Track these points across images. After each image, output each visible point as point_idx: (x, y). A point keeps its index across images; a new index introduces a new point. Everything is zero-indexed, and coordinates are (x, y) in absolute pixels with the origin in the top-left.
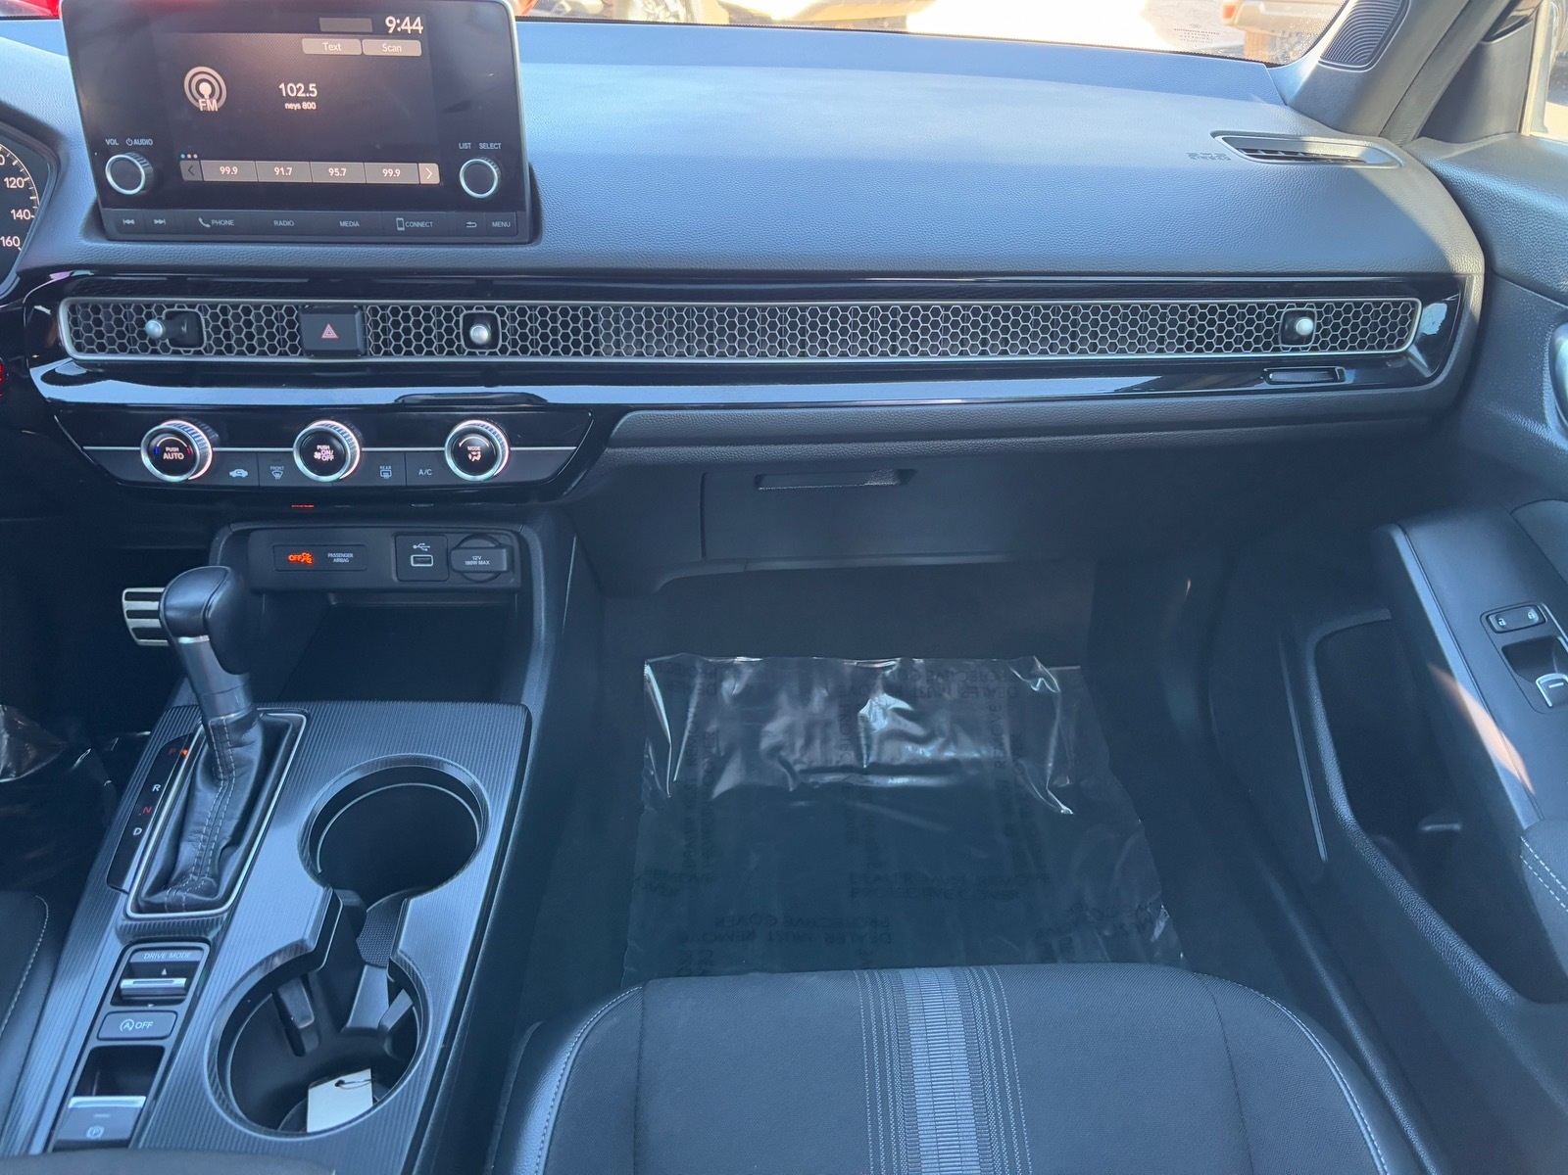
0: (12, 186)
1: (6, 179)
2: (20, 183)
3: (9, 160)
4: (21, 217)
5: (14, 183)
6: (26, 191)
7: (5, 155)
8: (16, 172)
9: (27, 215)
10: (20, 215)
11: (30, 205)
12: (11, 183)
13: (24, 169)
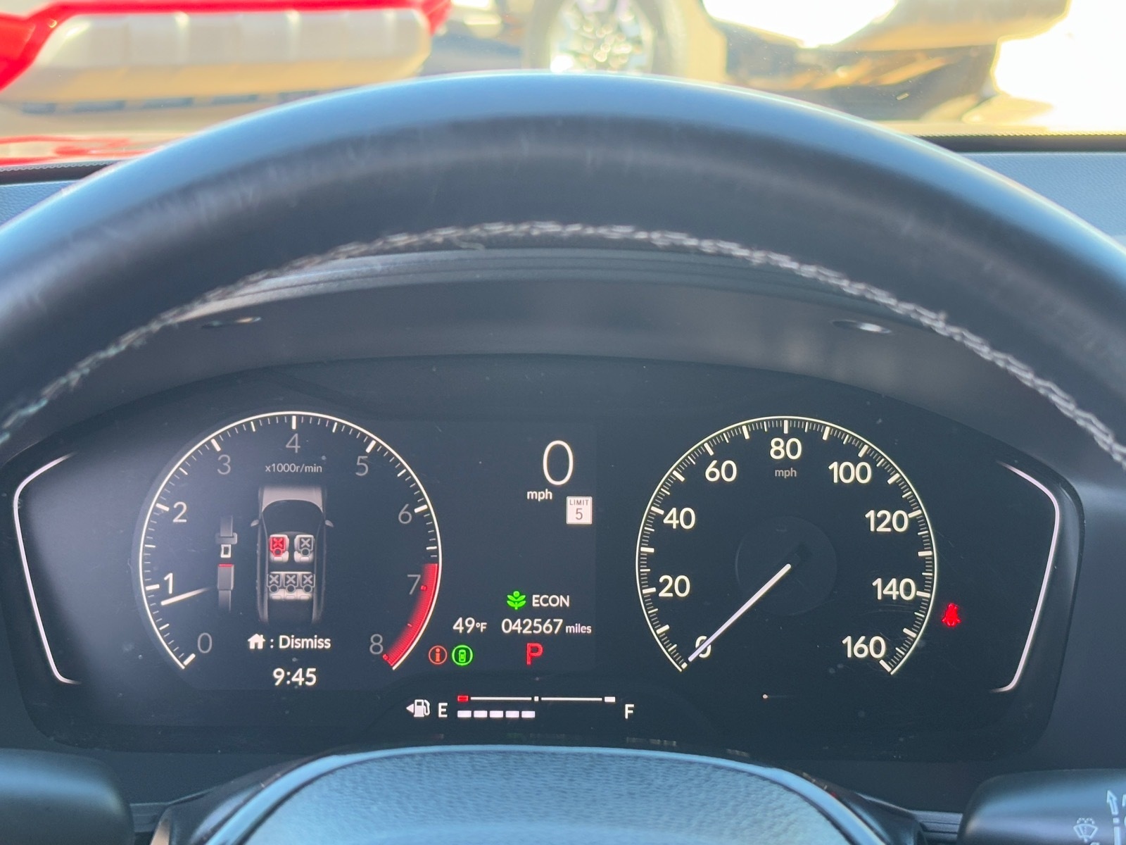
0: (881, 529)
1: (871, 514)
2: (900, 521)
3: (881, 474)
4: (894, 594)
5: (883, 521)
6: (912, 539)
7: (873, 464)
8: (892, 499)
9: (908, 589)
10: (893, 589)
11: (915, 569)
12: (879, 521)
13: (911, 492)
